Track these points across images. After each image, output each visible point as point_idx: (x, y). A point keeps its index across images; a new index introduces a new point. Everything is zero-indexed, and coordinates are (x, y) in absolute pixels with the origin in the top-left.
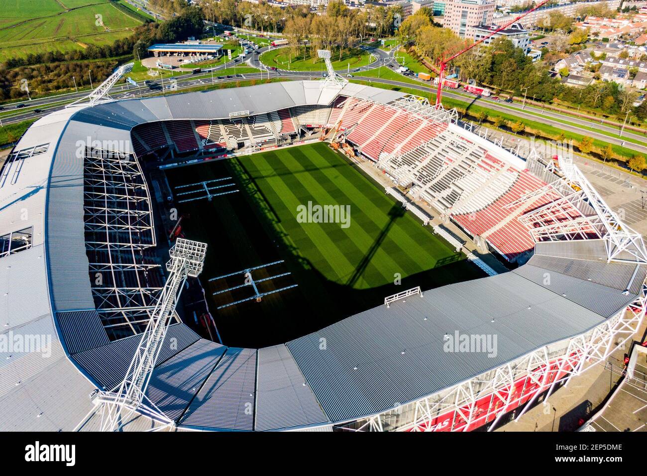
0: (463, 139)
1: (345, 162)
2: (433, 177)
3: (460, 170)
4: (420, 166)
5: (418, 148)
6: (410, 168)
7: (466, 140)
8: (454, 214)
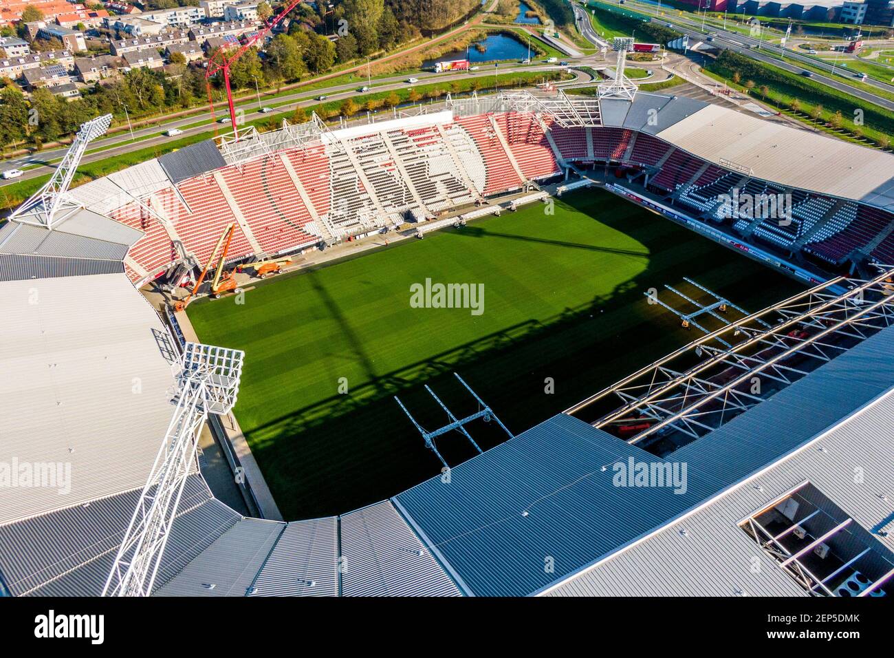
0: (360, 138)
2: (405, 190)
3: (414, 162)
4: (373, 196)
5: (332, 185)
6: (367, 207)
7: (365, 137)
8: (483, 192)
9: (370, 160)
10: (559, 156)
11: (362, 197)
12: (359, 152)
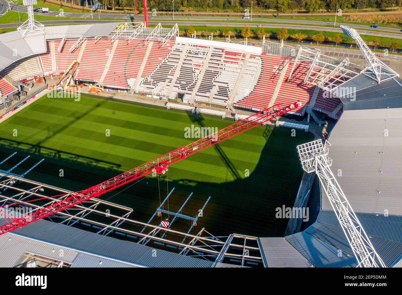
0: (197, 46)
1: (103, 100)
2: (194, 83)
3: (213, 70)
4: (174, 78)
5: (160, 65)
6: (167, 83)
7: (199, 46)
8: (236, 102)
9: (191, 59)
10: (313, 104)
11: (169, 77)
12: (190, 53)
